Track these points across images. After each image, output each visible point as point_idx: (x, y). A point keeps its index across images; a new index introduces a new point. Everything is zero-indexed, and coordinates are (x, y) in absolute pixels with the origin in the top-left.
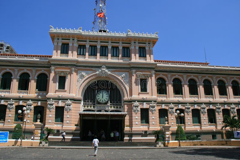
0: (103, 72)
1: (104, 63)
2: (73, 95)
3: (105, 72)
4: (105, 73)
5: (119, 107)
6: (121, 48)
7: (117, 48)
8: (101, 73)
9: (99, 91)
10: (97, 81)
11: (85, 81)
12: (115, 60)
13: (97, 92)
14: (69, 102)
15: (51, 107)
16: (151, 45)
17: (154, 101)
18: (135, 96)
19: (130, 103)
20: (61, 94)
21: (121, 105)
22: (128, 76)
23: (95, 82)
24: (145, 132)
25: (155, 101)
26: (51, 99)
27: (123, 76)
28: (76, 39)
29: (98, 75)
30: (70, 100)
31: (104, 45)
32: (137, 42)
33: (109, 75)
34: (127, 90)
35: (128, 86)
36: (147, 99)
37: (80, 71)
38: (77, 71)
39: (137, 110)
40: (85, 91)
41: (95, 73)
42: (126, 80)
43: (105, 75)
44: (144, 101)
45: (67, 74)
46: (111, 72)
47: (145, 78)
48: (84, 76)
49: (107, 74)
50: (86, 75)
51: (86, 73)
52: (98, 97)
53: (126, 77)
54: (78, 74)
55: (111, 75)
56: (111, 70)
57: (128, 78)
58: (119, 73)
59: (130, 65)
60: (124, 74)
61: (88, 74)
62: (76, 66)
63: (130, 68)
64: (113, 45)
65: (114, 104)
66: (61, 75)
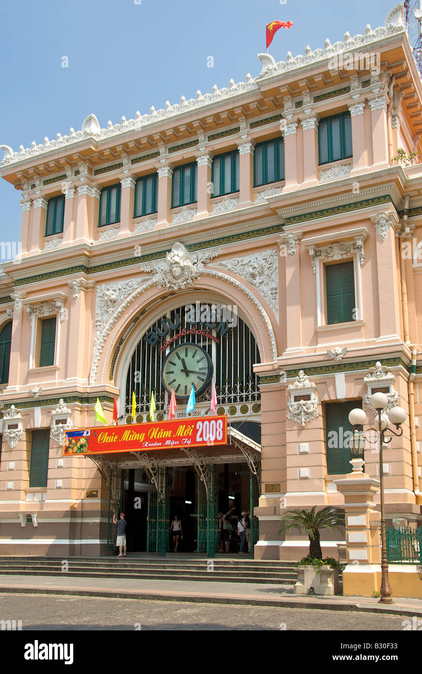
0: (177, 271)
1: (179, 237)
2: (81, 383)
3: (183, 269)
4: (182, 274)
5: (250, 406)
6: (245, 150)
8: (170, 277)
10: (172, 313)
12: (228, 207)
14: (63, 408)
15: (13, 436)
17: (384, 362)
18: (295, 351)
19: (282, 383)
20: (41, 386)
21: (259, 397)
23: (165, 318)
25: (390, 361)
26: (13, 407)
27: (255, 268)
28: (83, 169)
29: (162, 285)
30: (66, 400)
31: (181, 158)
32: (307, 99)
33: (199, 278)
34: (270, 327)
35: (274, 311)
36: (348, 355)
37: (103, 286)
38: (93, 288)
39: (308, 414)
40: (129, 360)
41: (150, 283)
42: (267, 284)
43: (185, 283)
44: (339, 365)
45: (59, 308)
46: (210, 265)
47: (345, 257)
48: (114, 302)
49: (189, 278)
50: (122, 298)
51: (124, 290)
52: (171, 375)
53: (266, 273)
54: (98, 300)
55: (208, 275)
56: (207, 255)
57: (273, 276)
58: (240, 259)
59: (277, 214)
60: (257, 259)
61: (129, 292)
62: (88, 270)
63: (278, 228)
64: (216, 148)
65: (232, 397)
66: (42, 316)
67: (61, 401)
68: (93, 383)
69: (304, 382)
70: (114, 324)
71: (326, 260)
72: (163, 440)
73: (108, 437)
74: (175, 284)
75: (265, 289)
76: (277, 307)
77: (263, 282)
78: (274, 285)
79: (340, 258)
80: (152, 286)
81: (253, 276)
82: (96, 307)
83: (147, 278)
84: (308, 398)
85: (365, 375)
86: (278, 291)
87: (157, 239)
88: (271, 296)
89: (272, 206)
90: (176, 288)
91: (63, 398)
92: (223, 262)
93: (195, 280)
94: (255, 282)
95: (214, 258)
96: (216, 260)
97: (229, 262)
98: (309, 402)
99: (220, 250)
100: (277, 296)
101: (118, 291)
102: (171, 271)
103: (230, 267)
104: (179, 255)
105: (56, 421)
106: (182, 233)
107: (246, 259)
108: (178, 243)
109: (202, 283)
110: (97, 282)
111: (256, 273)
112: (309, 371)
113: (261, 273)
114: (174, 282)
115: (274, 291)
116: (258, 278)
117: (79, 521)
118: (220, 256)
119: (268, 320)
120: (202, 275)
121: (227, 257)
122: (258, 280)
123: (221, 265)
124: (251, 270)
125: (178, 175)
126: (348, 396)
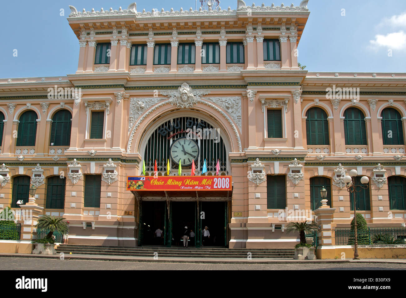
0: (185, 98)
1: (187, 80)
2: (121, 150)
3: (188, 97)
4: (188, 100)
5: (220, 173)
6: (223, 44)
7: (216, 43)
8: (180, 101)
9: (176, 140)
10: (174, 120)
11: (145, 118)
12: (212, 70)
13: (174, 141)
14: (111, 164)
15: (75, 176)
16: (293, 32)
17: (298, 158)
18: (254, 148)
19: (245, 163)
20: (94, 149)
21: (225, 169)
22: (240, 104)
23: (169, 122)
24: (275, 228)
25: (301, 158)
26: (75, 160)
27: (229, 104)
28: (125, 31)
29: (174, 104)
30: (113, 159)
31: (185, 39)
32: (260, 28)
33: (197, 104)
34: (238, 135)
35: (239, 127)
36: (281, 153)
37: (135, 99)
38: (128, 99)
39: (260, 179)
40: (147, 142)
41: (167, 101)
42: (235, 113)
43: (189, 105)
44: (276, 158)
45: (107, 106)
46: (203, 98)
47: (278, 107)
48: (142, 108)
49: (191, 103)
50: (148, 107)
51: (148, 103)
52: (175, 153)
53: (235, 108)
54: (131, 106)
55: (202, 103)
56: (202, 93)
57: (239, 110)
58: (220, 98)
59: (243, 79)
60: (230, 100)
61: (152, 105)
62: (126, 88)
63: (245, 86)
64: (206, 39)
65: (210, 168)
66: (94, 109)
68: (129, 152)
69: (259, 164)
70: (143, 121)
71: (269, 107)
72: (193, 186)
73: (157, 182)
74: (182, 105)
75: (235, 116)
76: (241, 125)
77: (233, 112)
78: (239, 114)
79: (276, 107)
80: (167, 104)
81: (228, 108)
82: (130, 109)
83: (164, 98)
84: (260, 172)
85: (289, 164)
86: (241, 117)
87: (174, 79)
88: (237, 119)
89: (244, 75)
90: (183, 107)
91: (111, 158)
92: (211, 98)
93: (194, 104)
94: (229, 111)
95: (206, 95)
96: (206, 96)
97: (214, 99)
98: (261, 174)
99: (209, 91)
100: (241, 120)
101: (145, 103)
102: (181, 97)
103: (214, 101)
104: (186, 89)
105: (106, 171)
106: (189, 78)
107: (224, 99)
108: (185, 83)
109: (198, 107)
110: (131, 96)
111: (230, 107)
112: (261, 159)
113: (232, 108)
114: (182, 103)
115: (239, 117)
116: (230, 109)
117: (121, 227)
118: (209, 94)
119: (237, 131)
120: (199, 102)
121: (214, 96)
122: (230, 110)
123: (209, 99)
124: (227, 104)
125: (181, 47)
126: (281, 173)
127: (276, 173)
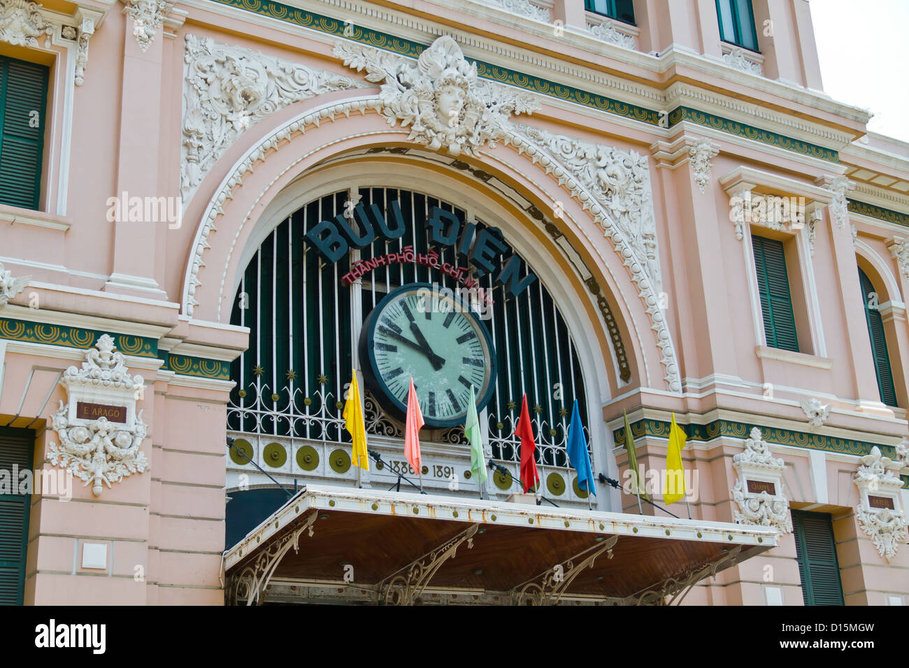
3: (466, 105)
5: (568, 478)
8: (428, 112)
9: (393, 294)
11: (270, 152)
17: (884, 450)
18: (734, 383)
22: (648, 188)
25: (888, 450)
27: (614, 176)
29: (400, 121)
33: (492, 144)
37: (211, 43)
41: (367, 100)
42: (635, 221)
43: (463, 140)
46: (514, 125)
48: (248, 100)
49: (476, 134)
50: (276, 100)
51: (278, 81)
53: (632, 196)
54: (189, 72)
55: (514, 147)
56: (509, 101)
57: (646, 209)
58: (575, 143)
60: (613, 159)
61: (298, 97)
67: (106, 343)
68: (192, 313)
69: (763, 454)
71: (756, 223)
75: (634, 230)
76: (659, 276)
77: (626, 212)
78: (650, 229)
80: (370, 110)
81: (608, 192)
83: (351, 82)
84: (772, 490)
85: (859, 467)
86: (656, 243)
88: (644, 248)
91: (111, 334)
92: (542, 134)
93: (482, 143)
94: (612, 206)
95: (524, 115)
96: (523, 121)
97: (557, 139)
98: (773, 499)
99: (539, 102)
100: (656, 254)
101: (263, 78)
102: (435, 97)
103: (554, 149)
105: (81, 406)
107: (589, 146)
109: (496, 158)
111: (615, 188)
112: (769, 433)
113: (623, 194)
114: (437, 126)
115: (650, 242)
116: (616, 199)
118: (536, 117)
120: (500, 140)
121: (551, 127)
122: (616, 205)
123: (534, 136)
124: (604, 176)
126: (835, 503)
127: (819, 502)
